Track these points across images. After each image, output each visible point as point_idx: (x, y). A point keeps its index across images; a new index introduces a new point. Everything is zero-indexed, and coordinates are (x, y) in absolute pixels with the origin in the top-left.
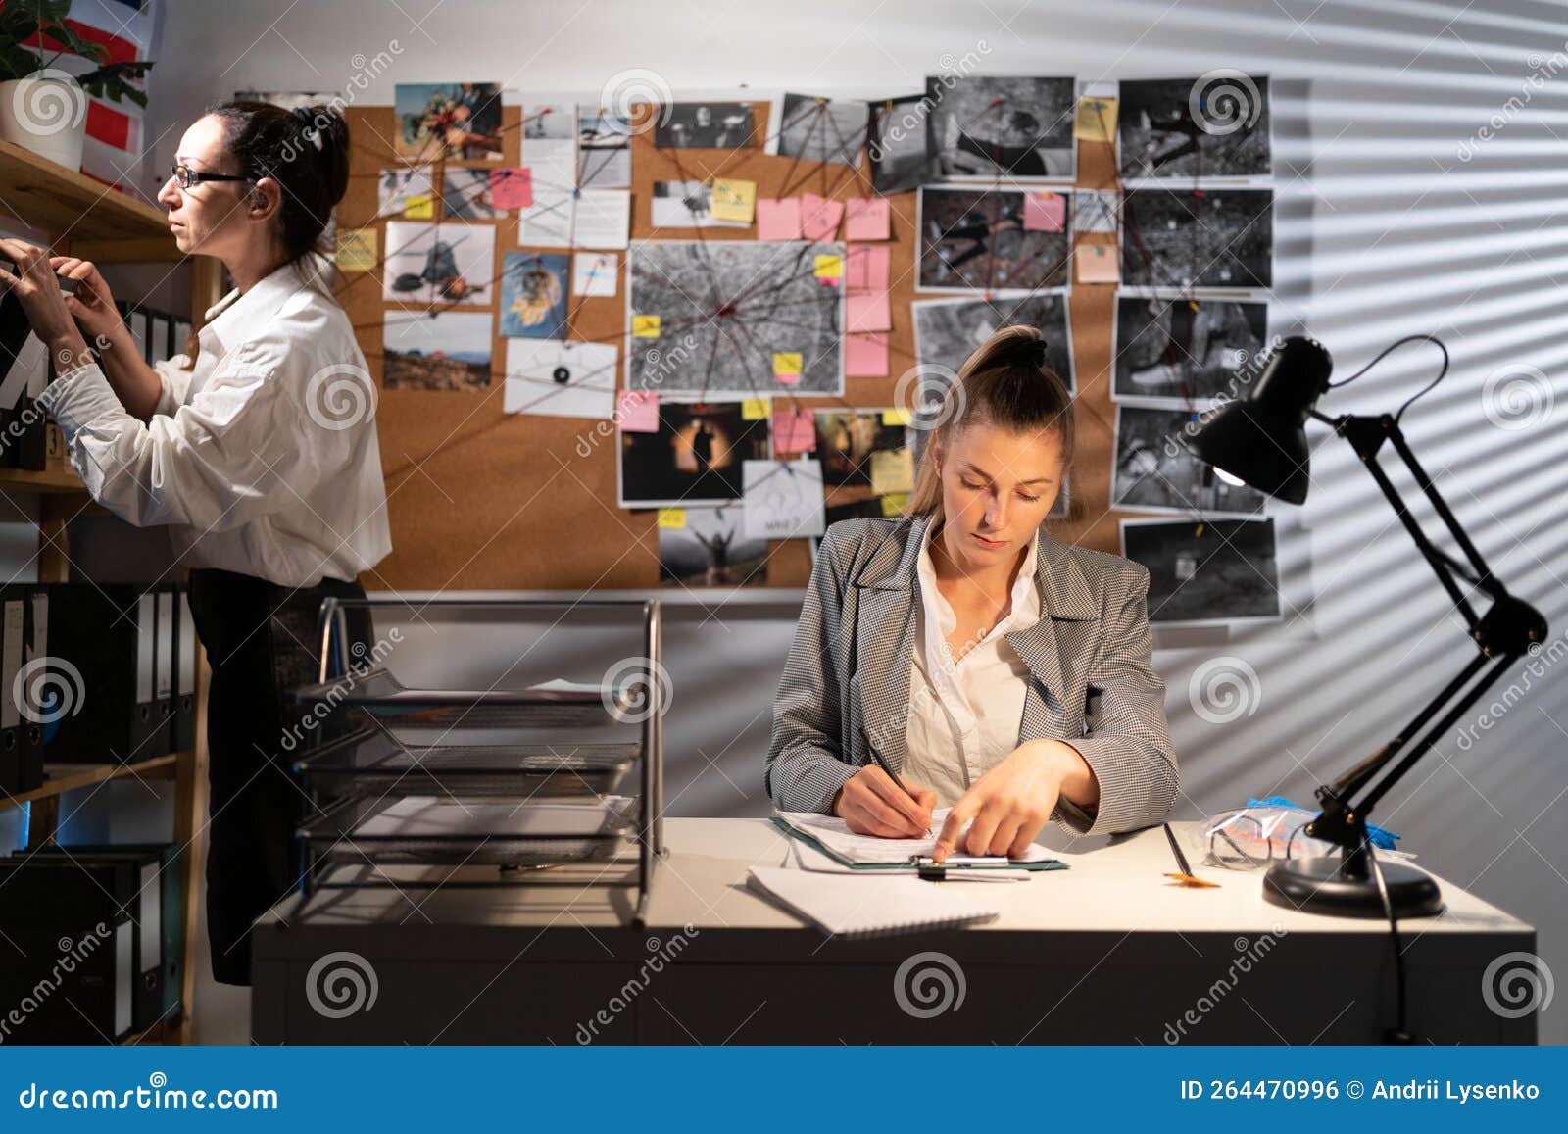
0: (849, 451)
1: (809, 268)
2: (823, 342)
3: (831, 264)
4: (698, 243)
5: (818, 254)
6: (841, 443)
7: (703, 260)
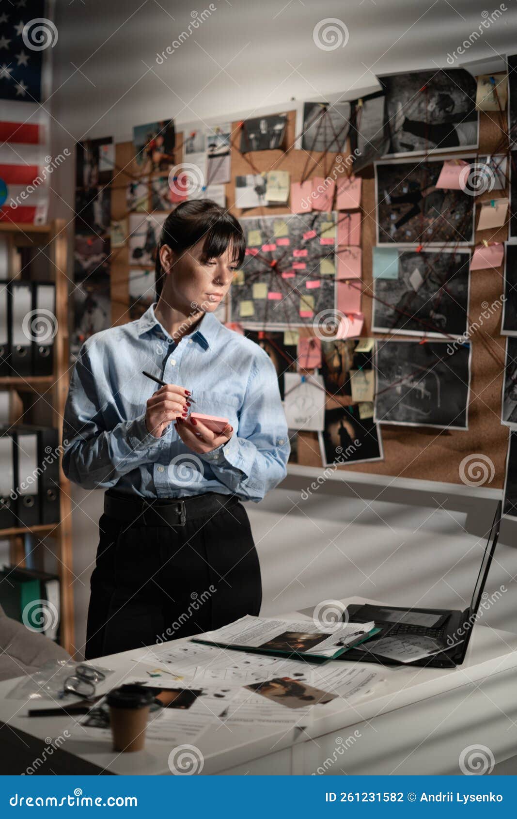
0: (340, 369)
1: (318, 232)
2: (325, 287)
3: (330, 229)
4: (260, 217)
5: (323, 222)
6: (336, 362)
7: (264, 229)
